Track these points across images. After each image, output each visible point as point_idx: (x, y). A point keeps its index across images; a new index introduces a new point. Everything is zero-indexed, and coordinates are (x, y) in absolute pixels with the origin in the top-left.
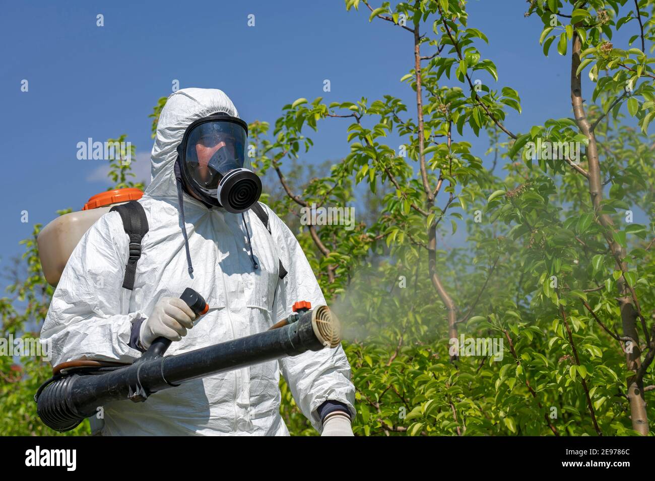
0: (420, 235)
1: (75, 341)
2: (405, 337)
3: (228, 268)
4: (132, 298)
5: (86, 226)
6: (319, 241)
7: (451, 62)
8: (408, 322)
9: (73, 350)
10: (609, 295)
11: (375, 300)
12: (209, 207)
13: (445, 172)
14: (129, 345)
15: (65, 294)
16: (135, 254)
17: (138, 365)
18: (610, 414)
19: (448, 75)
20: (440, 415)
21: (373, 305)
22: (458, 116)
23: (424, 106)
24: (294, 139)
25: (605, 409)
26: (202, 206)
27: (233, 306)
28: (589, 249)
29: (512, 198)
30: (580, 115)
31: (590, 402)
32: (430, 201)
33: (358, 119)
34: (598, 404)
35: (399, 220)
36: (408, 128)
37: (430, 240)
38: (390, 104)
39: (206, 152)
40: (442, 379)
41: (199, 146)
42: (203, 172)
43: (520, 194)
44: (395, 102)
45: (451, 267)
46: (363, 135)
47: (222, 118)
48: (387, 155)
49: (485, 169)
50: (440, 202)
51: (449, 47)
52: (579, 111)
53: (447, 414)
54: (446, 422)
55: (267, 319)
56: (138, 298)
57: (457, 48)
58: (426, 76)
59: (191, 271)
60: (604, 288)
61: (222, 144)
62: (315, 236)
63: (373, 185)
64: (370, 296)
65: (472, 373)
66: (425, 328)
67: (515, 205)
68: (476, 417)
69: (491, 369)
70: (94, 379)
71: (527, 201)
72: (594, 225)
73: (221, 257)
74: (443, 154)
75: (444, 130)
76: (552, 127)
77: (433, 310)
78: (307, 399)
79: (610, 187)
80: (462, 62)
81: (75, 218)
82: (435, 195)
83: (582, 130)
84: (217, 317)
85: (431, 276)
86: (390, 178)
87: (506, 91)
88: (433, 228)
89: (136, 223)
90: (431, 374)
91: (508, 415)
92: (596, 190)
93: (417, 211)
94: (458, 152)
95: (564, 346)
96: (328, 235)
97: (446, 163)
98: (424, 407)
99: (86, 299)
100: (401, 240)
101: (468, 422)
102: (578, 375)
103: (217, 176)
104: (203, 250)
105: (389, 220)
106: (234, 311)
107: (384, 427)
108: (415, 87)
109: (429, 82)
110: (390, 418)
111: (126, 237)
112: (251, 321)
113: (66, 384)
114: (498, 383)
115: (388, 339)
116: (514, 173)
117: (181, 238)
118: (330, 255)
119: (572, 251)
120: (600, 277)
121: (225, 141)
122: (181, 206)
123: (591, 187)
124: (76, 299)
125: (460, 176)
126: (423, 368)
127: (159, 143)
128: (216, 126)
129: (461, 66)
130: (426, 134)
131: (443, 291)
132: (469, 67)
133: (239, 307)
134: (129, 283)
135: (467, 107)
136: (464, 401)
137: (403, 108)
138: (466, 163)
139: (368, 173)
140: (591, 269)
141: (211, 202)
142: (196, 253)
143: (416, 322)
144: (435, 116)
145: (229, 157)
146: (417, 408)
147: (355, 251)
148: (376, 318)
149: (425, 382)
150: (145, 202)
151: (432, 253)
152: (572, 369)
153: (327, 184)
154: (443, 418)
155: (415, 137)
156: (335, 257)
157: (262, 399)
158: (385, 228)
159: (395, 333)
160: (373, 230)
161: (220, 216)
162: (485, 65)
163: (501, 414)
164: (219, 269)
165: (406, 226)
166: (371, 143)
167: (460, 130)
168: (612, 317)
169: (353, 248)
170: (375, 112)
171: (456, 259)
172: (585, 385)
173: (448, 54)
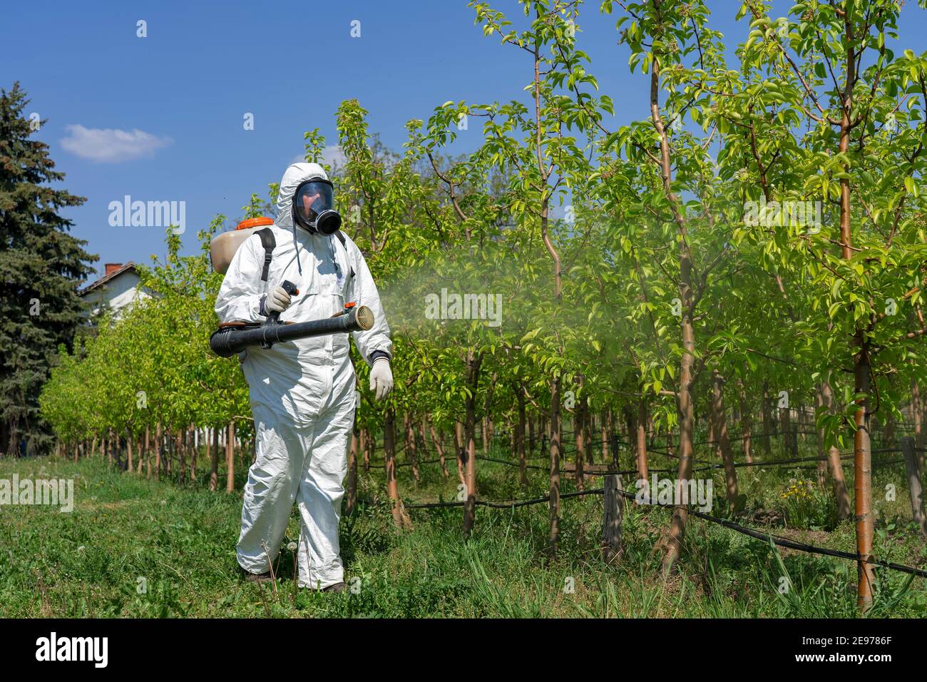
0: (536, 206)
1: (232, 310)
2: (522, 282)
3: (322, 270)
4: (266, 286)
5: (241, 240)
6: (459, 210)
7: (563, 76)
8: (524, 271)
9: (231, 316)
10: (673, 253)
11: (501, 254)
12: (312, 233)
13: (555, 159)
14: (260, 314)
15: (228, 283)
16: (268, 260)
17: (264, 328)
18: (668, 338)
19: (561, 86)
20: (546, 339)
21: (499, 258)
22: (568, 116)
23: (542, 109)
24: (442, 132)
25: (665, 335)
26: (308, 233)
27: (323, 293)
28: (661, 218)
29: (606, 179)
30: (657, 119)
31: (655, 330)
32: (544, 180)
33: (492, 118)
34: (660, 332)
35: (520, 195)
36: (528, 126)
37: (543, 210)
38: (515, 108)
39: (310, 200)
40: (548, 312)
41: (305, 197)
42: (307, 212)
43: (612, 177)
44: (519, 106)
45: (556, 233)
46: (494, 130)
47: (318, 180)
48: (512, 145)
49: (586, 158)
50: (552, 182)
51: (561, 65)
52: (656, 116)
53: (551, 338)
54: (551, 343)
55: (342, 301)
56: (270, 285)
57: (568, 65)
58: (543, 87)
59: (300, 270)
60: (669, 247)
61: (318, 195)
62: (457, 206)
63: (502, 168)
64: (497, 251)
65: (570, 308)
66: (537, 276)
67: (608, 184)
68: (572, 340)
69: (586, 306)
70: (241, 333)
71: (617, 181)
72: (664, 201)
73: (318, 263)
74: (555, 145)
75: (555, 127)
76: (637, 126)
77: (543, 262)
78: (365, 348)
79: (675, 174)
80: (571, 76)
81: (232, 234)
82: (548, 176)
83: (658, 130)
84: (314, 300)
85: (543, 238)
86: (515, 163)
87: (603, 99)
88: (546, 201)
89: (269, 241)
90: (540, 309)
91: (595, 339)
92: (667, 175)
93: (533, 189)
94: (566, 144)
95: (637, 289)
96: (465, 206)
97: (556, 152)
98: (535, 333)
99: (239, 286)
100: (522, 209)
101: (567, 343)
102: (647, 309)
103: (315, 214)
104: (308, 260)
105: (513, 195)
106: (324, 296)
107: (505, 346)
108: (534, 95)
109: (545, 92)
110: (509, 340)
111: (263, 250)
112: (334, 302)
113: (228, 334)
114: (590, 316)
115: (509, 283)
116: (605, 163)
117: (295, 252)
118: (468, 220)
119: (643, 219)
120: (667, 238)
121: (320, 193)
122: (295, 231)
123: (663, 173)
124: (233, 286)
125: (566, 162)
126: (535, 304)
127: (282, 196)
128: (314, 185)
129: (571, 79)
130: (543, 130)
131: (551, 248)
132: (577, 79)
133: (327, 294)
134: (265, 277)
135: (574, 111)
136: (565, 328)
137: (525, 111)
138: (571, 153)
139: (498, 159)
140: (661, 232)
141: (312, 231)
142: (303, 261)
143: (530, 272)
144: (549, 118)
145: (323, 203)
146: (530, 333)
147: (487, 217)
148: (500, 268)
149: (536, 315)
150: (274, 229)
151: (544, 220)
152: (643, 305)
153: (466, 167)
154: (549, 340)
155: (534, 132)
156: (470, 221)
157: (339, 347)
158: (509, 201)
159: (514, 279)
160: (500, 203)
161: (319, 239)
162: (588, 79)
163: (591, 338)
164: (316, 271)
165: (526, 199)
166: (501, 135)
167: (569, 128)
168: (674, 269)
169: (485, 215)
170: (504, 112)
171: (559, 228)
172: (651, 316)
173: (560, 69)
